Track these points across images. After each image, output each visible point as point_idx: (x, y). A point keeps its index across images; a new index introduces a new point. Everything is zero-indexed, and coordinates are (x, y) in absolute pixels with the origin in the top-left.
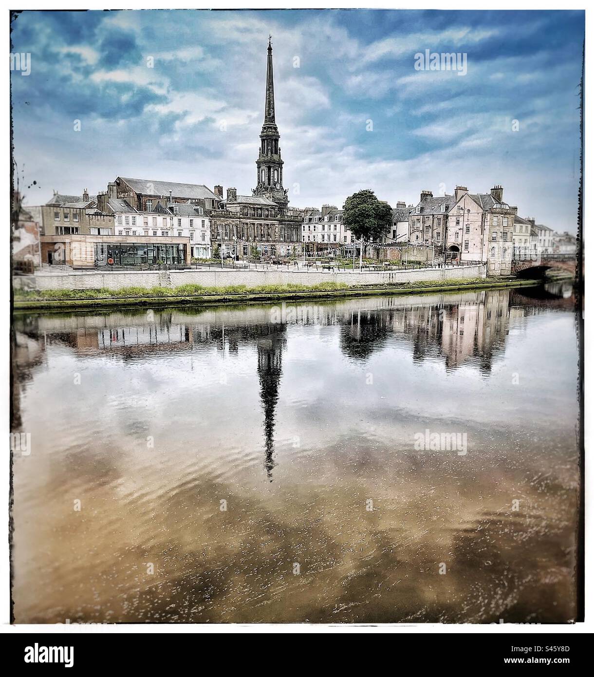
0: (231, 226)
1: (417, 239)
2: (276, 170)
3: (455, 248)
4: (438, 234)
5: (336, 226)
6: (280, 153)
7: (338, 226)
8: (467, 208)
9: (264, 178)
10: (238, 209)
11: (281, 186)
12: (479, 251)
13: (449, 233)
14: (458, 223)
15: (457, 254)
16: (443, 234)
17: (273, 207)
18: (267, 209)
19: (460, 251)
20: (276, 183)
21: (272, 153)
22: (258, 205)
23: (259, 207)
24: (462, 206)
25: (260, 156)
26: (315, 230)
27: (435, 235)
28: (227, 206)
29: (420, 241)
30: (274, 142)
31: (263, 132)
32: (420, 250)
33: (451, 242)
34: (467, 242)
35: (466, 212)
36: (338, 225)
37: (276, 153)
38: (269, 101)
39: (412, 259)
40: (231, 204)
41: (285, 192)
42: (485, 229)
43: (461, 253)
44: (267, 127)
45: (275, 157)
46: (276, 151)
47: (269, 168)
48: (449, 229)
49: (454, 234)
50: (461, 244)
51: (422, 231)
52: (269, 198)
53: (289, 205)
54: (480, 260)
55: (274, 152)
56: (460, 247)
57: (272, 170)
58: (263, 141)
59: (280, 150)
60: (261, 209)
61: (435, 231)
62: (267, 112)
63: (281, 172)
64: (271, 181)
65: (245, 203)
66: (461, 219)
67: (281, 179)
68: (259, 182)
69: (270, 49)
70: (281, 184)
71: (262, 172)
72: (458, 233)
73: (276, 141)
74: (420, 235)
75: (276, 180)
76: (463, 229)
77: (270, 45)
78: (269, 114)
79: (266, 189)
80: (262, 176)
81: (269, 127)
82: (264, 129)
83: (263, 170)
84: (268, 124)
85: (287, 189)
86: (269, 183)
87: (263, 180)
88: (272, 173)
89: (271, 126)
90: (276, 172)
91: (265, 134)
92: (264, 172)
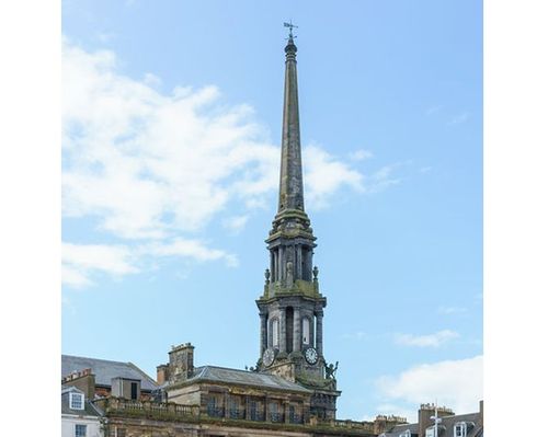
2: (307, 317)
6: (315, 279)
9: (277, 338)
10: (196, 398)
11: (320, 355)
17: (297, 398)
18: (281, 400)
20: (307, 347)
21: (295, 278)
22: (254, 388)
23: (257, 393)
25: (266, 287)
28: (170, 394)
30: (300, 252)
31: (275, 231)
37: (306, 277)
38: (288, 161)
40: (178, 388)
41: (330, 370)
44: (285, 218)
45: (303, 287)
46: (307, 273)
47: (289, 311)
52: (288, 378)
55: (300, 273)
57: (296, 315)
58: (274, 251)
59: (316, 273)
60: (263, 399)
62: (285, 186)
63: (319, 324)
64: (294, 342)
65: (218, 383)
67: (319, 340)
69: (291, 49)
70: (319, 350)
71: (271, 326)
73: (307, 249)
75: (307, 342)
77: (291, 41)
78: (289, 190)
79: (281, 360)
80: (271, 336)
81: (288, 219)
82: (277, 223)
83: (274, 319)
84: (286, 213)
85: (334, 364)
86: (289, 349)
87: (275, 343)
88: (296, 323)
89: (294, 216)
90: (306, 323)
91: (278, 234)
92: (276, 323)
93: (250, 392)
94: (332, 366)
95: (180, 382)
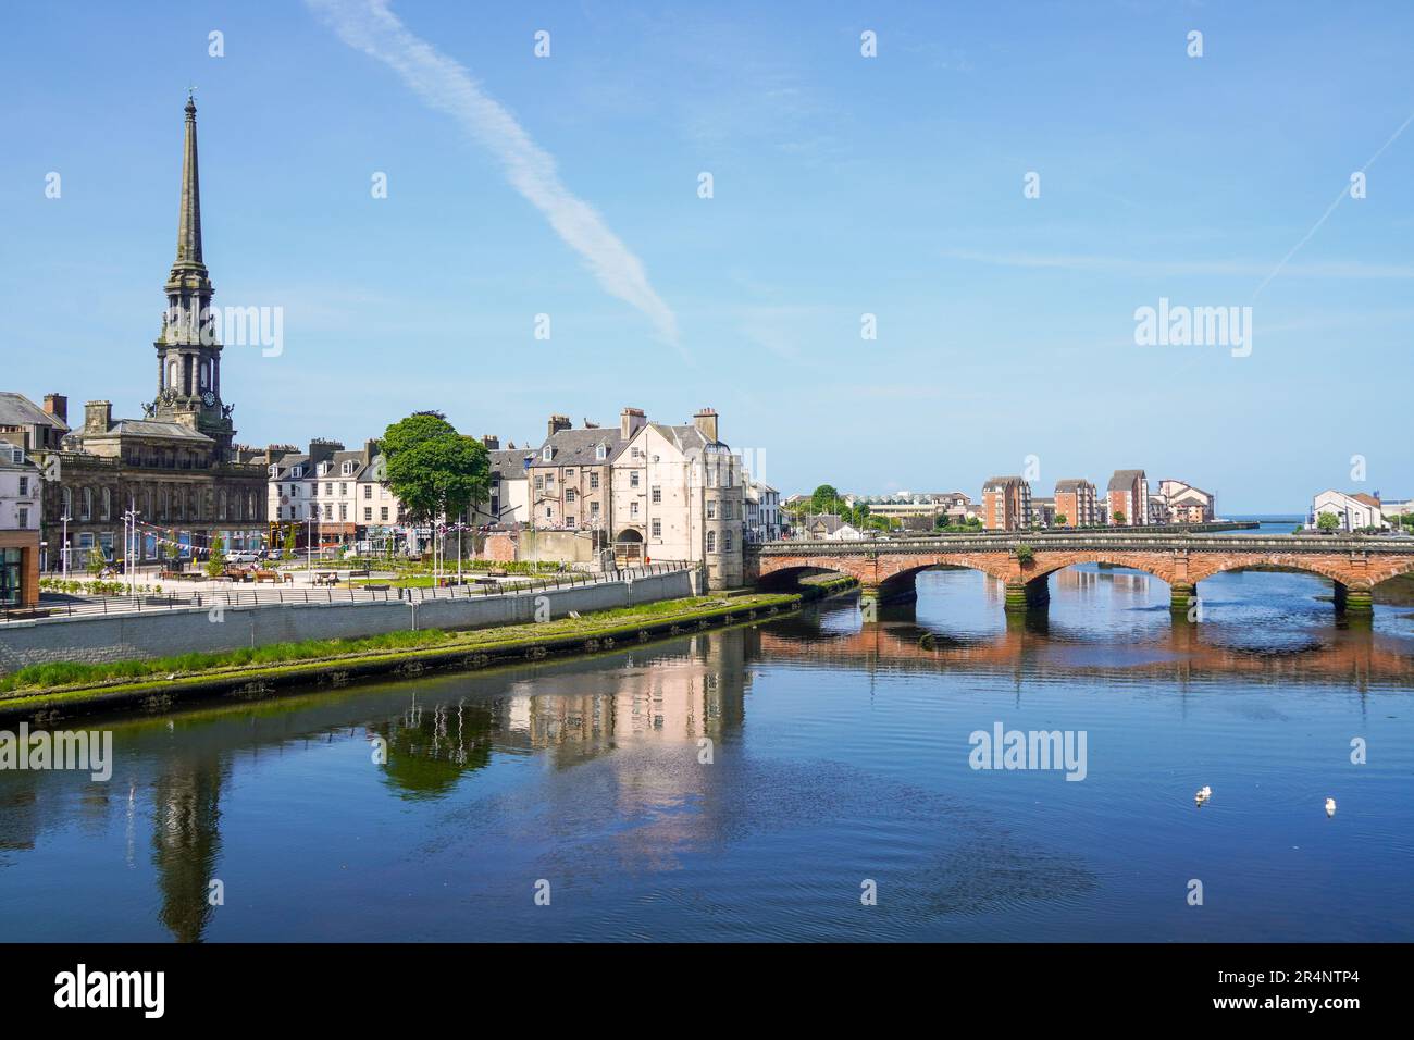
0: (97, 490)
1: (549, 515)
2: (205, 362)
3: (632, 535)
4: (595, 506)
5: (344, 485)
7: (351, 486)
8: (653, 451)
9: (176, 381)
10: (116, 450)
11: (217, 399)
12: (685, 540)
13: (617, 503)
14: (635, 482)
15: (638, 546)
16: (605, 505)
17: (201, 446)
18: (187, 449)
19: (644, 540)
20: (205, 390)
22: (165, 440)
23: (168, 444)
24: (642, 448)
26: (293, 494)
27: (588, 508)
29: (556, 519)
30: (199, 303)
31: (173, 280)
32: (559, 539)
33: (622, 522)
34: (656, 522)
35: (650, 460)
36: (349, 484)
39: (546, 559)
40: (92, 438)
41: (226, 411)
42: (691, 495)
43: (646, 545)
44: (185, 270)
47: (188, 359)
48: (616, 494)
49: (629, 505)
50: (645, 527)
51: (559, 500)
52: (191, 427)
53: (235, 440)
54: (688, 559)
56: (643, 533)
57: (195, 362)
58: (173, 299)
60: (171, 448)
61: (588, 500)
62: (184, 238)
63: (216, 368)
64: (193, 386)
65: (133, 437)
66: (641, 474)
67: (216, 384)
68: (162, 389)
69: (191, 110)
70: (216, 393)
71: (169, 367)
72: (636, 504)
73: (206, 300)
74: (555, 506)
75: (204, 385)
76: (646, 495)
77: (191, 102)
78: (190, 242)
79: (181, 404)
80: (170, 376)
81: (187, 272)
82: (177, 272)
83: (171, 363)
84: (186, 264)
85: (231, 405)
86: (188, 392)
87: (174, 384)
88: (194, 369)
89: (193, 267)
90: (204, 367)
91: (178, 284)
92: (174, 366)
93: (163, 443)
94: (228, 407)
95: (97, 434)
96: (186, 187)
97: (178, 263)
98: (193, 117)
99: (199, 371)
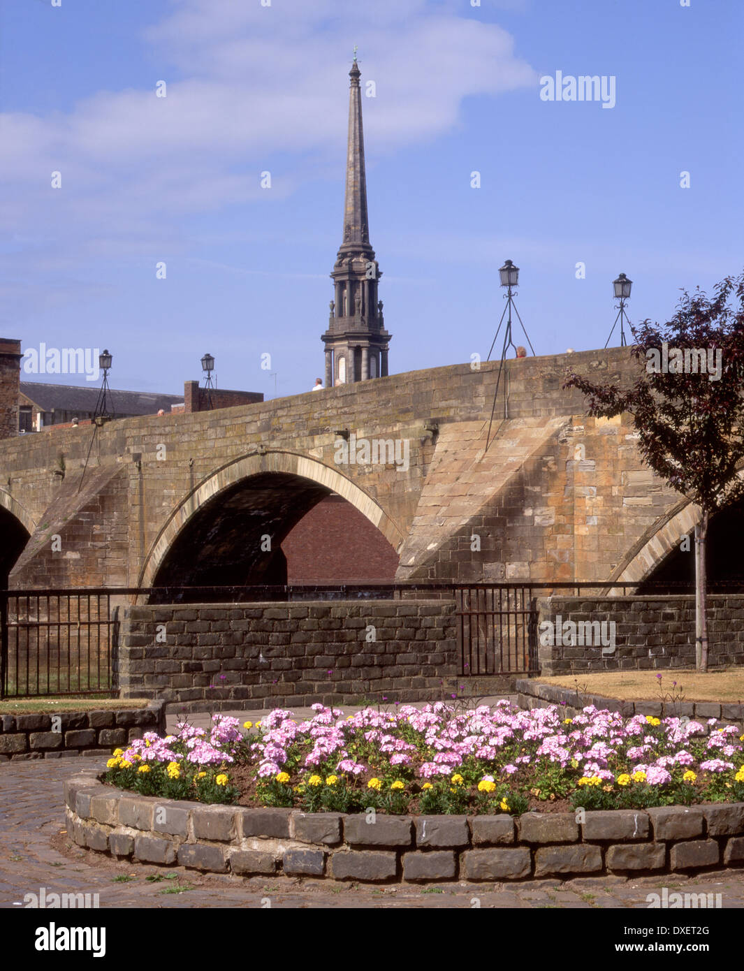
2: (373, 354)
6: (382, 313)
25: (332, 321)
30: (366, 288)
31: (340, 265)
37: (373, 314)
44: (352, 252)
47: (357, 351)
55: (367, 311)
57: (364, 354)
58: (340, 285)
69: (355, 74)
71: (337, 360)
73: (374, 284)
81: (354, 254)
82: (343, 256)
83: (340, 357)
84: (353, 246)
88: (364, 363)
89: (361, 249)
90: (373, 360)
91: (345, 268)
92: (342, 360)
96: (351, 159)
97: (344, 245)
98: (358, 82)
99: (369, 366)
